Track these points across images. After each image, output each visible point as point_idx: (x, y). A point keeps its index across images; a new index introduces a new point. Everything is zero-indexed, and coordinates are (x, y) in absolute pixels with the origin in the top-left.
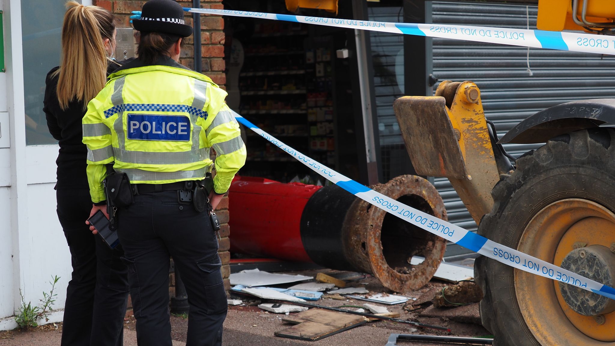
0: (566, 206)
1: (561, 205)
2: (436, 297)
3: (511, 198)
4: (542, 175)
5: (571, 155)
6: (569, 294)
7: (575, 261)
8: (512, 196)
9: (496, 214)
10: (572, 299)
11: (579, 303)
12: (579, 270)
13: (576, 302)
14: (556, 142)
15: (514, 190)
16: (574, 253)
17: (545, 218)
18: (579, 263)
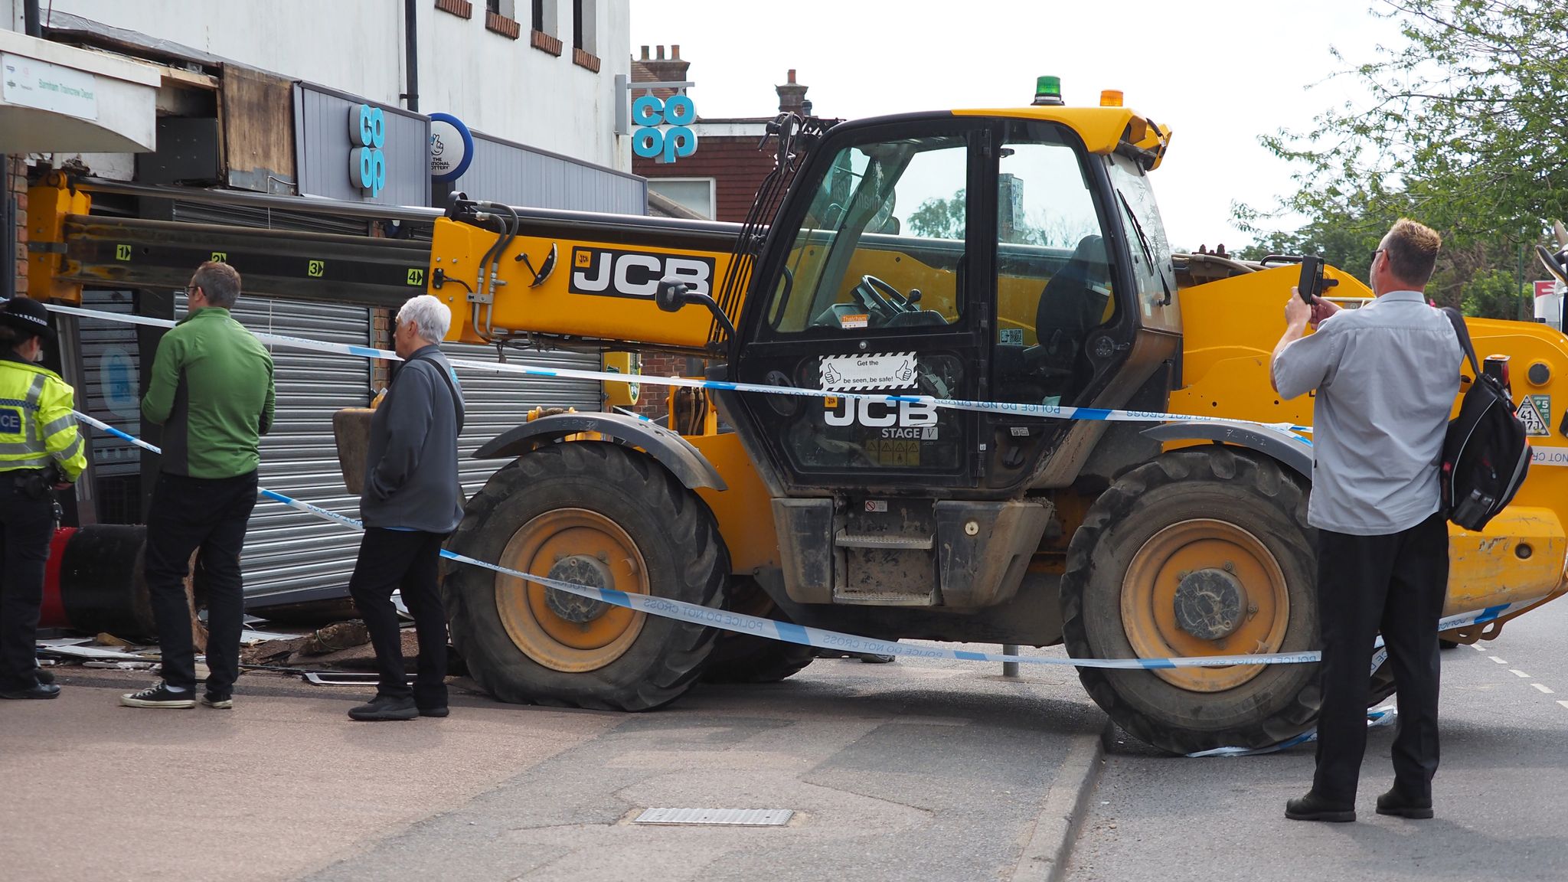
0: (557, 517)
1: (551, 515)
2: (309, 642)
3: (494, 511)
4: (533, 487)
5: (565, 465)
6: (557, 603)
7: (565, 570)
8: (495, 508)
9: (474, 529)
10: (561, 607)
11: (568, 611)
12: (569, 578)
13: (565, 610)
14: (547, 454)
15: (498, 503)
16: (564, 562)
17: (532, 529)
18: (570, 571)
